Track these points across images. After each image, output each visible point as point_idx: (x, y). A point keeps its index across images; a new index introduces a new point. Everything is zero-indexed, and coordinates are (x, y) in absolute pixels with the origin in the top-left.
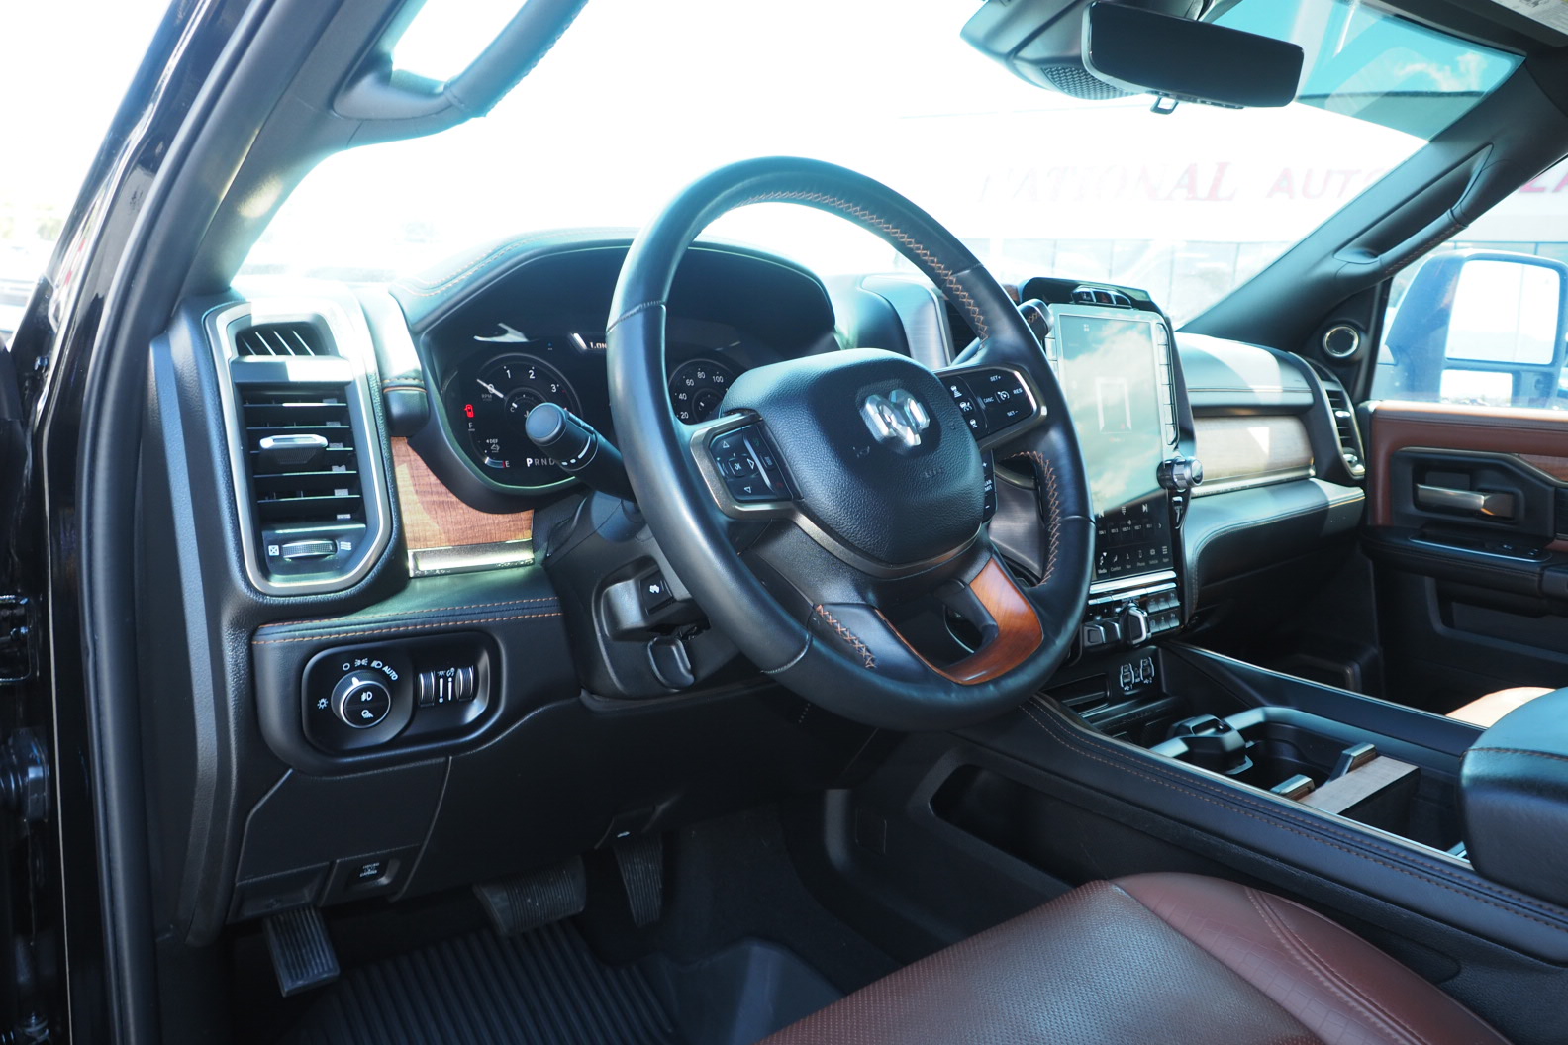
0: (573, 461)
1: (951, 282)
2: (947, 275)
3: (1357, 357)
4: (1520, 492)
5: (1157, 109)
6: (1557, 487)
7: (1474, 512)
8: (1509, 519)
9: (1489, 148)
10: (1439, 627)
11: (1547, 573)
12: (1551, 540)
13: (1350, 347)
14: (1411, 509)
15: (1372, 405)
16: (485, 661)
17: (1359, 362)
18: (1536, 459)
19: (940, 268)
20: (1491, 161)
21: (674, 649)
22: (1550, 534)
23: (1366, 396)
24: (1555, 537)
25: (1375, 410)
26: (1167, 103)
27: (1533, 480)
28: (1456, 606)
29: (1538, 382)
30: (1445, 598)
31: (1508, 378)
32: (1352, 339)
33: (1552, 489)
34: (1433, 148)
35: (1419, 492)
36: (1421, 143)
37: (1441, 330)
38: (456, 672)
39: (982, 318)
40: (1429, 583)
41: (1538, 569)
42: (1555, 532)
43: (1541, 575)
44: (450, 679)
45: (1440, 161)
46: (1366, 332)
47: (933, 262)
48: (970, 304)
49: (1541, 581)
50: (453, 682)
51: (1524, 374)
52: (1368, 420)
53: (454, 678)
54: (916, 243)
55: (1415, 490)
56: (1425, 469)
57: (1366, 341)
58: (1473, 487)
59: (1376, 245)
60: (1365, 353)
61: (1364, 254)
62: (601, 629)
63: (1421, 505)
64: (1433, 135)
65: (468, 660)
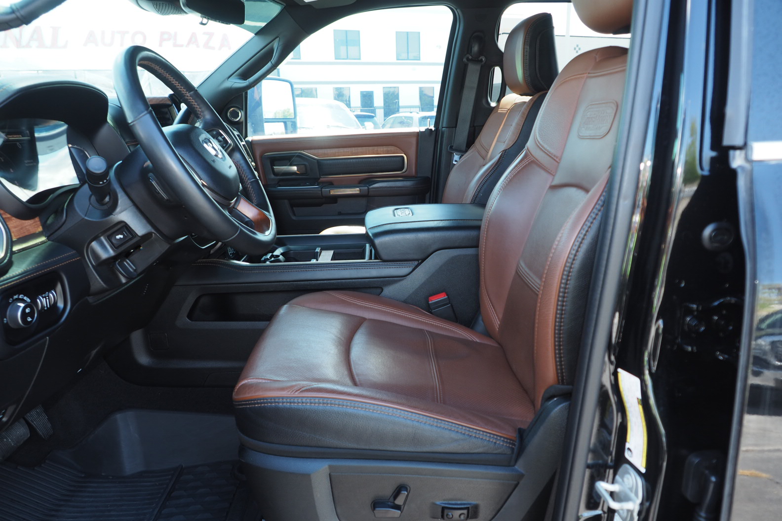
0: (105, 181)
1: (188, 96)
2: (186, 94)
3: (241, 120)
4: (307, 163)
5: (202, 24)
6: (318, 160)
7: (294, 173)
8: (304, 174)
9: (278, 39)
10: (294, 218)
11: (323, 190)
12: (319, 179)
13: (238, 116)
14: (273, 176)
15: (249, 138)
16: (59, 287)
17: (242, 122)
18: (309, 151)
19: (184, 91)
20: (280, 43)
21: (125, 263)
22: (319, 177)
23: (246, 136)
24: (320, 177)
25: (252, 141)
26: (205, 21)
27: (310, 159)
28: (294, 208)
29: (292, 125)
30: (292, 206)
31: (282, 124)
32: (238, 113)
33: (316, 161)
34: (257, 38)
35: (275, 170)
36: (253, 35)
37: (260, 108)
38: (48, 294)
39: (200, 110)
40: (286, 201)
41: (320, 189)
42: (320, 175)
43: (321, 190)
44: (47, 298)
45: (260, 44)
46: (243, 110)
47: (181, 88)
48: (195, 105)
49: (322, 193)
50: (49, 299)
51: (287, 122)
52: (251, 144)
53: (48, 296)
54: (176, 81)
55: (273, 169)
56: (274, 161)
57: (243, 113)
58: (291, 165)
59: (245, 75)
60: (243, 119)
61: (240, 79)
62: (91, 262)
63: (275, 174)
64: (255, 33)
65: (51, 287)
